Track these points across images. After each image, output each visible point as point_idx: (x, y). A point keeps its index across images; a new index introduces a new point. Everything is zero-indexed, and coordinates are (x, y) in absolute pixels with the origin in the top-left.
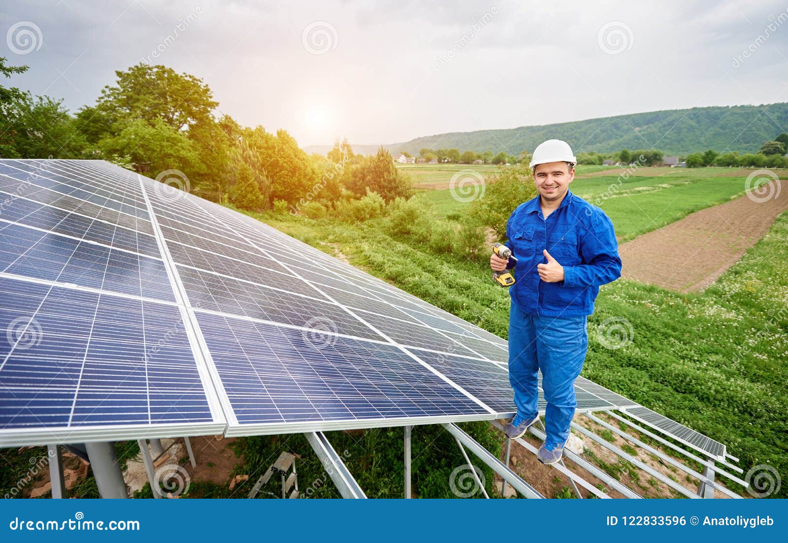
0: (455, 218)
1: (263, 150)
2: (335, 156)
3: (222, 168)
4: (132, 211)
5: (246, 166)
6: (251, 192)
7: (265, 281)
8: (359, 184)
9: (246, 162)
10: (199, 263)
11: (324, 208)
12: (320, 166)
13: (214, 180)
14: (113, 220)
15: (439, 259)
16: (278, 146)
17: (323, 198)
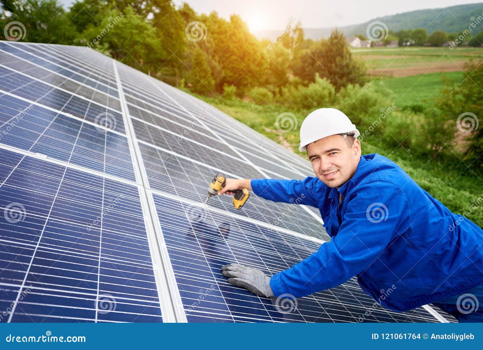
0: (417, 110)
1: (215, 35)
2: (286, 40)
3: (180, 54)
4: (105, 89)
5: (201, 51)
6: (204, 77)
7: (218, 164)
8: (307, 69)
9: (201, 47)
10: (159, 141)
11: (270, 95)
12: (269, 51)
13: (173, 66)
14: (90, 96)
15: (393, 154)
16: (230, 30)
17: (270, 84)
